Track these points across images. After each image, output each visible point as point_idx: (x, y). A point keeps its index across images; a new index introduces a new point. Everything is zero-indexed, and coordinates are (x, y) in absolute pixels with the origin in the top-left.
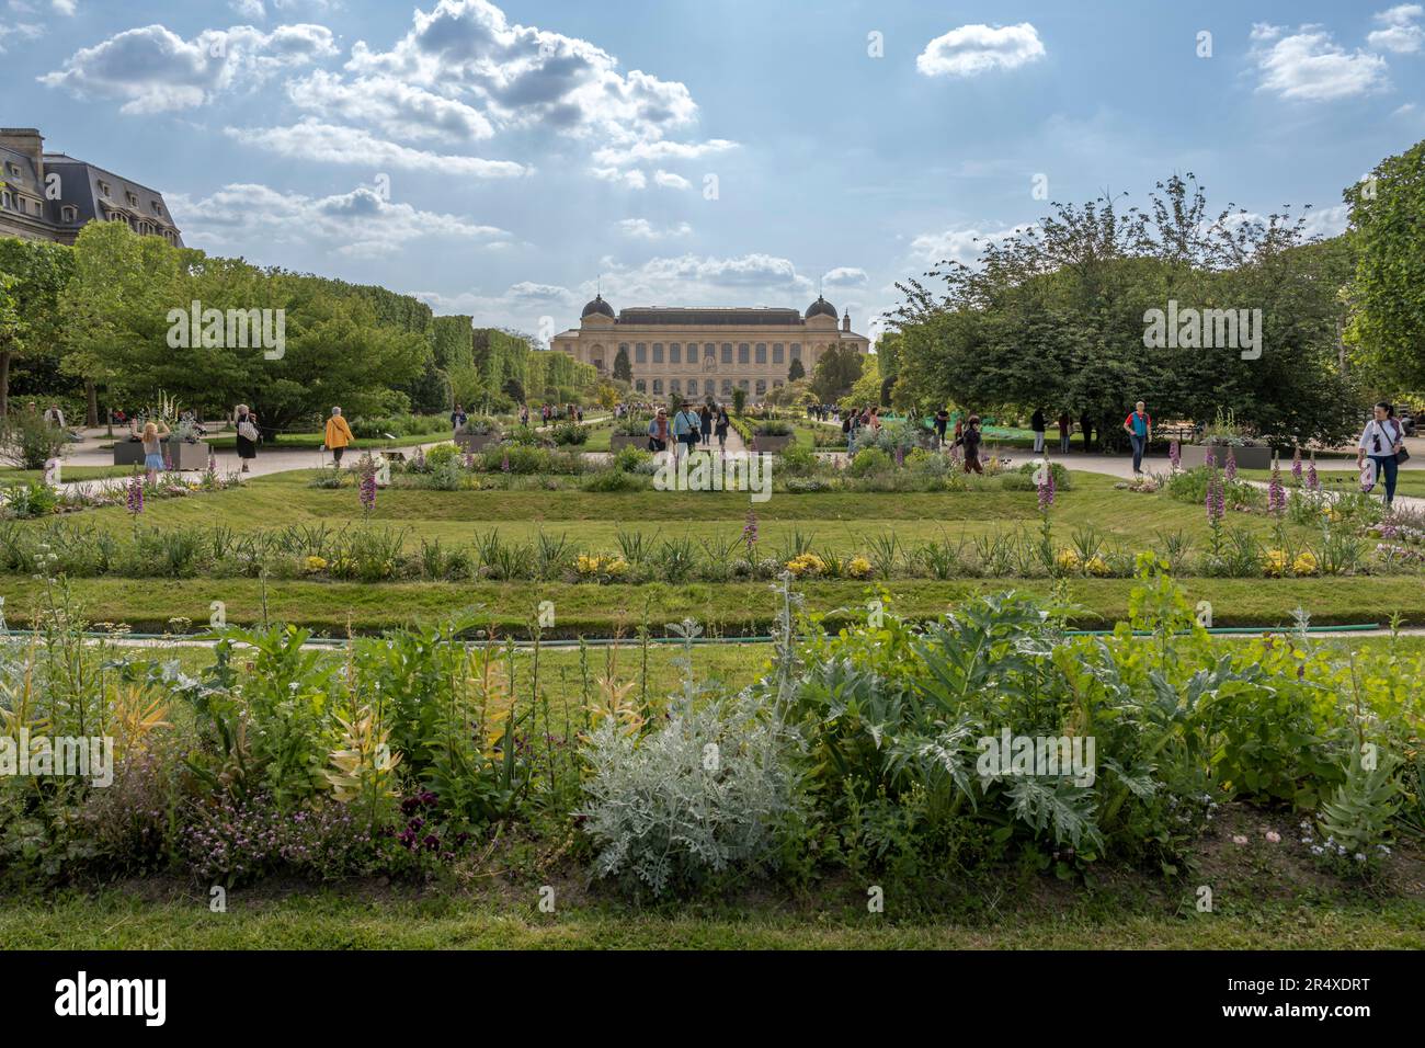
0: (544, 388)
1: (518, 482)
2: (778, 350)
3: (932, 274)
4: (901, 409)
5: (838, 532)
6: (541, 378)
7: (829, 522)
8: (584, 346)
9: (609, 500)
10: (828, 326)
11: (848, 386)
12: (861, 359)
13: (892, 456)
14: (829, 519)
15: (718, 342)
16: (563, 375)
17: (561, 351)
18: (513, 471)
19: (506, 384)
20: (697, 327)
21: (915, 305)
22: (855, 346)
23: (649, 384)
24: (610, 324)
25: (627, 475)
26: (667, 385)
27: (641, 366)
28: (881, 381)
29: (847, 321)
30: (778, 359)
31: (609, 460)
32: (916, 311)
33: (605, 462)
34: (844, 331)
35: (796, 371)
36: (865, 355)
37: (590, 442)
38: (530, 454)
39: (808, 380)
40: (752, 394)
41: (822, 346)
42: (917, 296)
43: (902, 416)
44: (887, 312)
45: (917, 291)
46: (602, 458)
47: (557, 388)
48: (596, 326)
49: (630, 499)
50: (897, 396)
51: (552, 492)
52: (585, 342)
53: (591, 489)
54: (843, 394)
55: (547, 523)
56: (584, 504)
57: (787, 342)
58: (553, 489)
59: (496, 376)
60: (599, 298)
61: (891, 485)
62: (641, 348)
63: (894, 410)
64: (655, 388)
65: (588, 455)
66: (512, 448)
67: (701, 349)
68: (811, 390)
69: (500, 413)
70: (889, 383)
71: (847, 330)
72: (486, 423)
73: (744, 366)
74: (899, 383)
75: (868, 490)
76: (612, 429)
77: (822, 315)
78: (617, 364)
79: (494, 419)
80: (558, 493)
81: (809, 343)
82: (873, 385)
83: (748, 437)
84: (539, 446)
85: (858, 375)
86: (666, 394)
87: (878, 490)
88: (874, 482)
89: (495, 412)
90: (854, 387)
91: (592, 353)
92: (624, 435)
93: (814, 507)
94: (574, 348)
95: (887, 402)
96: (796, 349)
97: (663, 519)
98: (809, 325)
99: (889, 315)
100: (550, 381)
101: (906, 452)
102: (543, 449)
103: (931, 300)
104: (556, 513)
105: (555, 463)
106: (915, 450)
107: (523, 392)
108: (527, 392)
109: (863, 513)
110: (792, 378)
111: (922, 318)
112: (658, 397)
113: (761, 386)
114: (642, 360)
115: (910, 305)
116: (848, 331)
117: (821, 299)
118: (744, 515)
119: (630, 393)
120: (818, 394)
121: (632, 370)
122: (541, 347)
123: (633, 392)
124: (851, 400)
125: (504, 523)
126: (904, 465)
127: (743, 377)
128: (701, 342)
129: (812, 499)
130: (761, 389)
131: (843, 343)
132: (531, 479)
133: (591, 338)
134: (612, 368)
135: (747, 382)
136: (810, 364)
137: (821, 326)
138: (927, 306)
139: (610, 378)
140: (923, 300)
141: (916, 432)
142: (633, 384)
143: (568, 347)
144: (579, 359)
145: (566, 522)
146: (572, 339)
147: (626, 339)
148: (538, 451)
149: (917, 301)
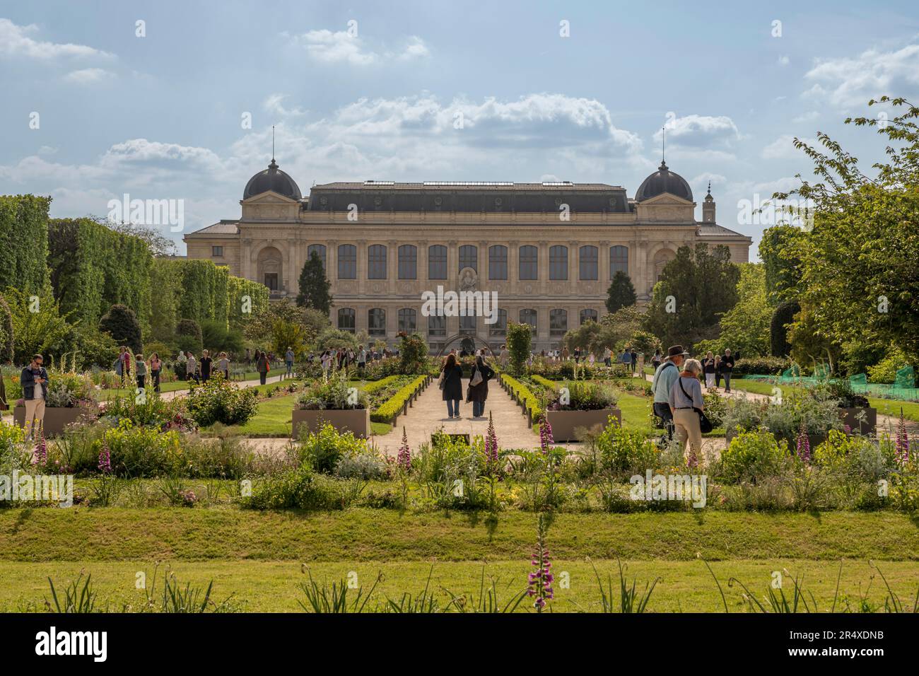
0: (175, 323)
1: (126, 492)
2: (589, 256)
3: (861, 121)
4: (806, 361)
5: (699, 581)
6: (171, 304)
7: (680, 564)
8: (248, 250)
9: (286, 526)
10: (676, 215)
11: (712, 321)
12: (734, 273)
13: (792, 447)
14: (681, 558)
15: (484, 243)
16: (210, 301)
17: (205, 258)
18: (119, 473)
19: (106, 316)
20: (445, 217)
21: (829, 179)
22: (723, 250)
23: (362, 317)
24: (293, 212)
25: (322, 482)
26: (392, 318)
27: (346, 285)
28: (770, 311)
29: (709, 206)
30: (589, 274)
31: (289, 452)
32: (830, 190)
33: (282, 456)
34: (704, 224)
35: (621, 293)
36: (742, 265)
37: (254, 422)
38: (149, 443)
39: (641, 309)
40: (544, 335)
41: (666, 250)
42: (832, 163)
43: (809, 374)
44: (781, 191)
45: (832, 155)
46: (278, 448)
47: (199, 323)
48: (267, 214)
49: (324, 522)
50: (801, 337)
51: (187, 510)
52: (249, 243)
53: (255, 505)
54: (703, 335)
55: (177, 564)
56: (244, 530)
57: (603, 244)
58: (189, 504)
59: (91, 299)
60: (273, 167)
61: (790, 498)
62: (347, 254)
63: (794, 364)
64: (371, 323)
65: (252, 442)
66: (119, 433)
67: (453, 255)
68: (647, 328)
69: (95, 368)
70: (786, 314)
71: (710, 223)
72: (71, 386)
73: (528, 286)
74: (802, 316)
75: (749, 508)
76: (296, 397)
77: (666, 196)
78: (304, 281)
79: (86, 377)
80: (197, 512)
81: (643, 245)
82: (757, 319)
83: (536, 410)
84: (165, 428)
85: (728, 301)
86: (392, 334)
87: (769, 507)
88: (761, 491)
89: (86, 366)
90: (723, 322)
91: (260, 262)
92: (316, 407)
93: (652, 537)
94: (228, 253)
95: (781, 348)
96: (619, 255)
97: (384, 559)
98: (643, 213)
99: (783, 197)
100: (185, 311)
101: (816, 438)
102: (172, 433)
103: (856, 171)
104: (193, 547)
105: (195, 457)
106: (833, 434)
107: (137, 331)
108: (145, 330)
109: (742, 548)
110: (613, 305)
111: (843, 201)
112: (378, 339)
113: (558, 320)
114: (348, 273)
115: (820, 179)
116: (712, 224)
117: (664, 169)
118: (529, 552)
119: (327, 332)
120: (660, 334)
121: (331, 291)
122: (170, 251)
123: (331, 330)
124: (719, 344)
125: (101, 564)
126: (813, 462)
127: (528, 304)
128: (453, 244)
129: (649, 522)
130: (558, 327)
131: (702, 245)
132: (151, 486)
133: (257, 235)
134: (295, 288)
135: (534, 313)
136: (643, 280)
137: (662, 215)
138: (849, 181)
139: (293, 305)
140: (843, 171)
141: (833, 403)
142: (333, 316)
143: (217, 252)
144: (238, 272)
145: (212, 563)
146: (227, 238)
147: (322, 238)
148: (165, 438)
149: (832, 172)
